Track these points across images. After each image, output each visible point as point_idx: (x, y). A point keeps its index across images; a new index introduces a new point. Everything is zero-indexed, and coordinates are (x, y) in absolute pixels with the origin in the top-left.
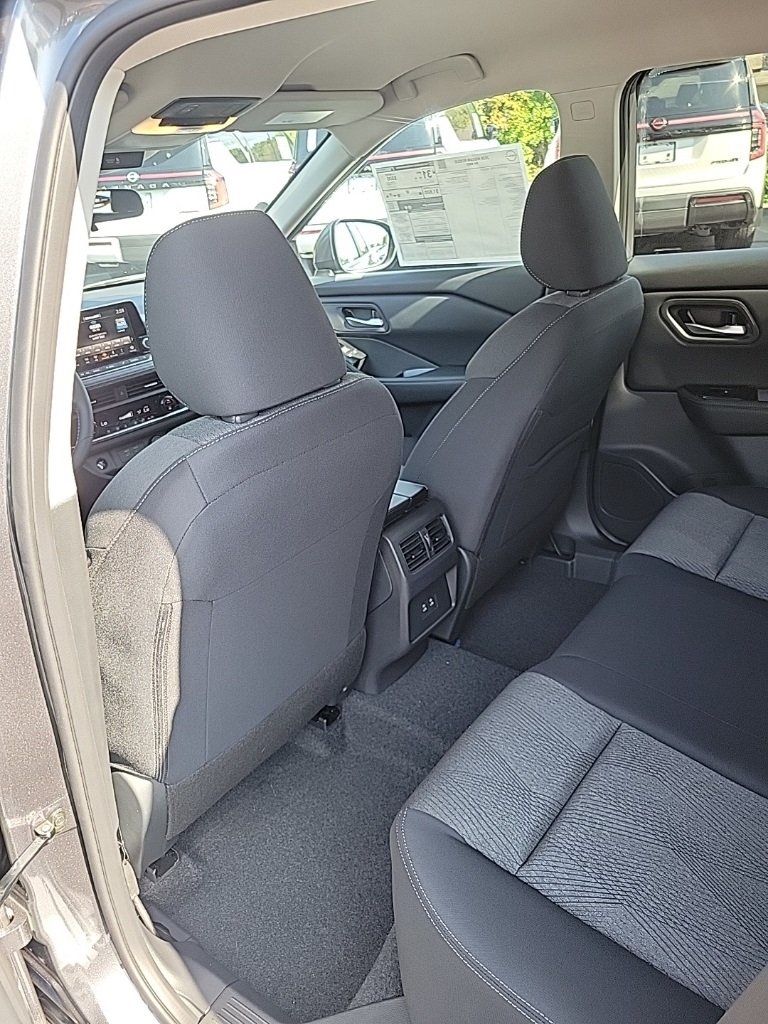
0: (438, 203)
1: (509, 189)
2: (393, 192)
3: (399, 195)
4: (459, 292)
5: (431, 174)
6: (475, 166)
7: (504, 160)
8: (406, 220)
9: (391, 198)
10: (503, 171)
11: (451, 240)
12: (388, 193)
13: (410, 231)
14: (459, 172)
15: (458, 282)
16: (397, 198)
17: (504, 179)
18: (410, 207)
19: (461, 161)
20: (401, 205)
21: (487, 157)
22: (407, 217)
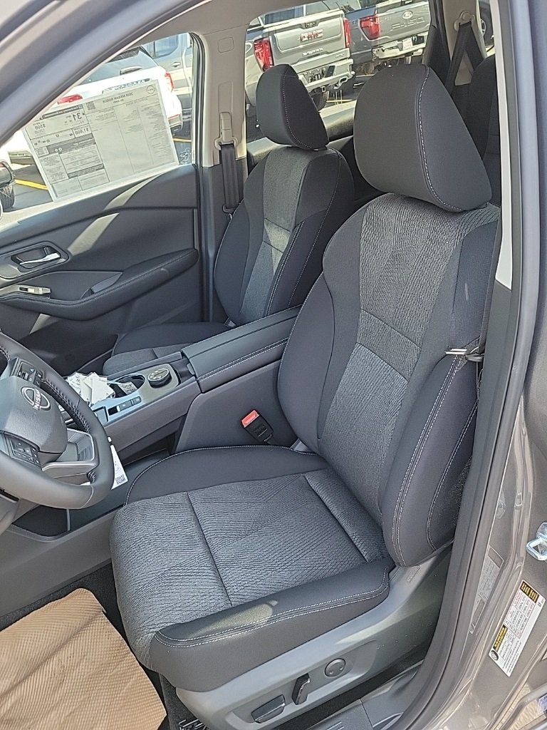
0: (89, 140)
1: (149, 116)
2: (41, 140)
3: (48, 141)
4: (127, 206)
5: (81, 115)
6: (122, 102)
7: (145, 94)
8: (58, 162)
9: (40, 145)
10: (144, 102)
11: (103, 168)
12: (36, 141)
13: (62, 170)
14: (105, 110)
15: (124, 198)
16: (47, 144)
17: (145, 109)
18: (60, 149)
19: (108, 101)
20: (51, 149)
21: (131, 94)
22: (58, 159)
